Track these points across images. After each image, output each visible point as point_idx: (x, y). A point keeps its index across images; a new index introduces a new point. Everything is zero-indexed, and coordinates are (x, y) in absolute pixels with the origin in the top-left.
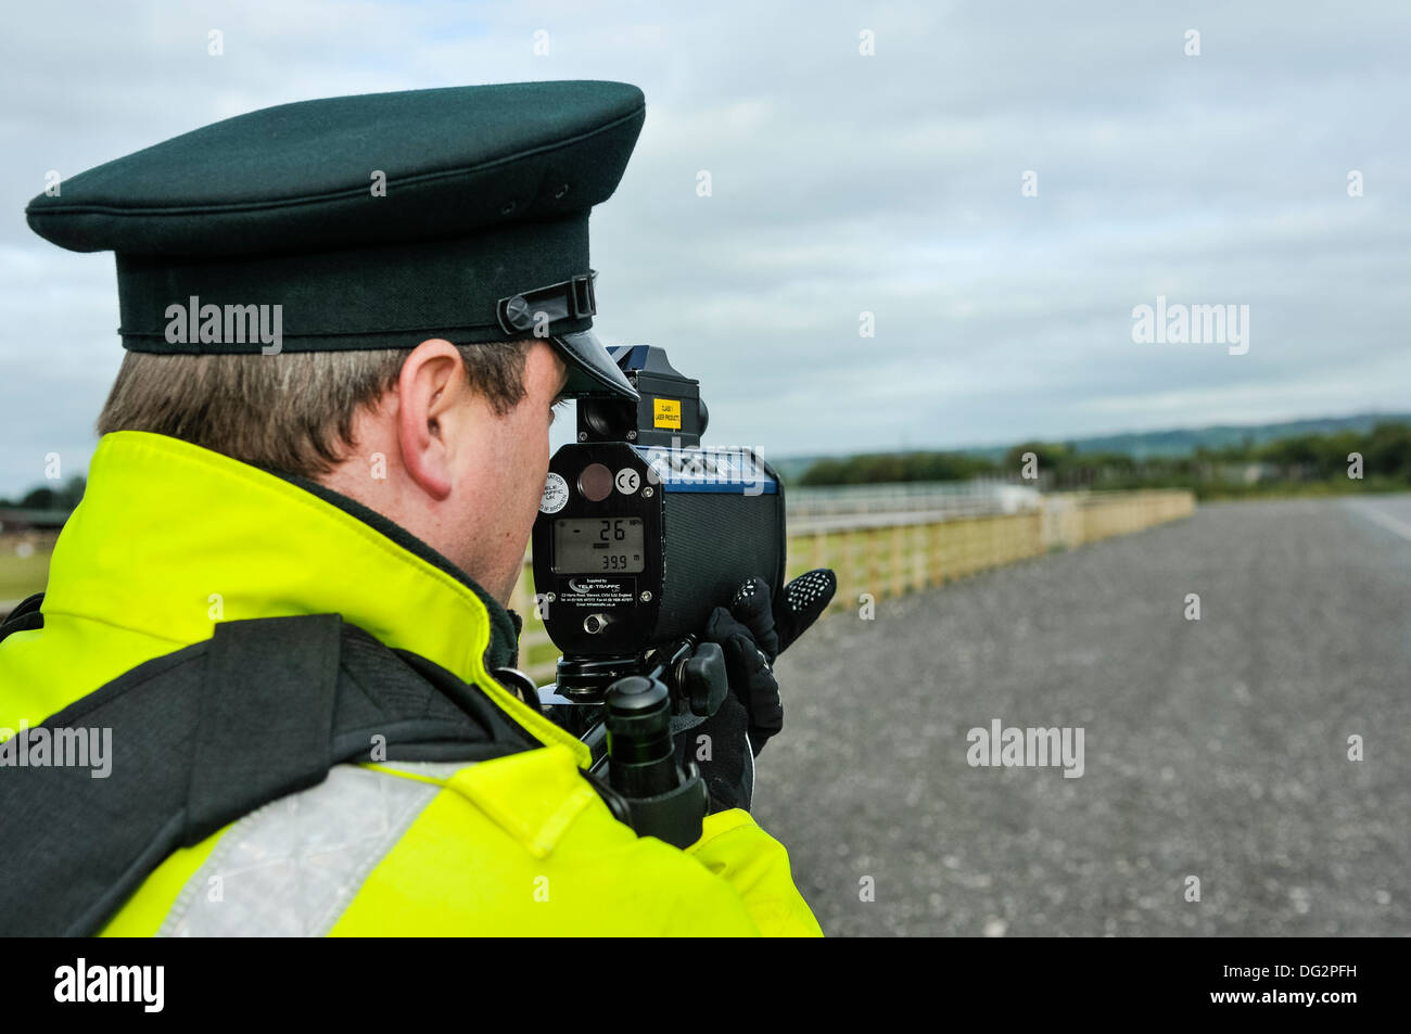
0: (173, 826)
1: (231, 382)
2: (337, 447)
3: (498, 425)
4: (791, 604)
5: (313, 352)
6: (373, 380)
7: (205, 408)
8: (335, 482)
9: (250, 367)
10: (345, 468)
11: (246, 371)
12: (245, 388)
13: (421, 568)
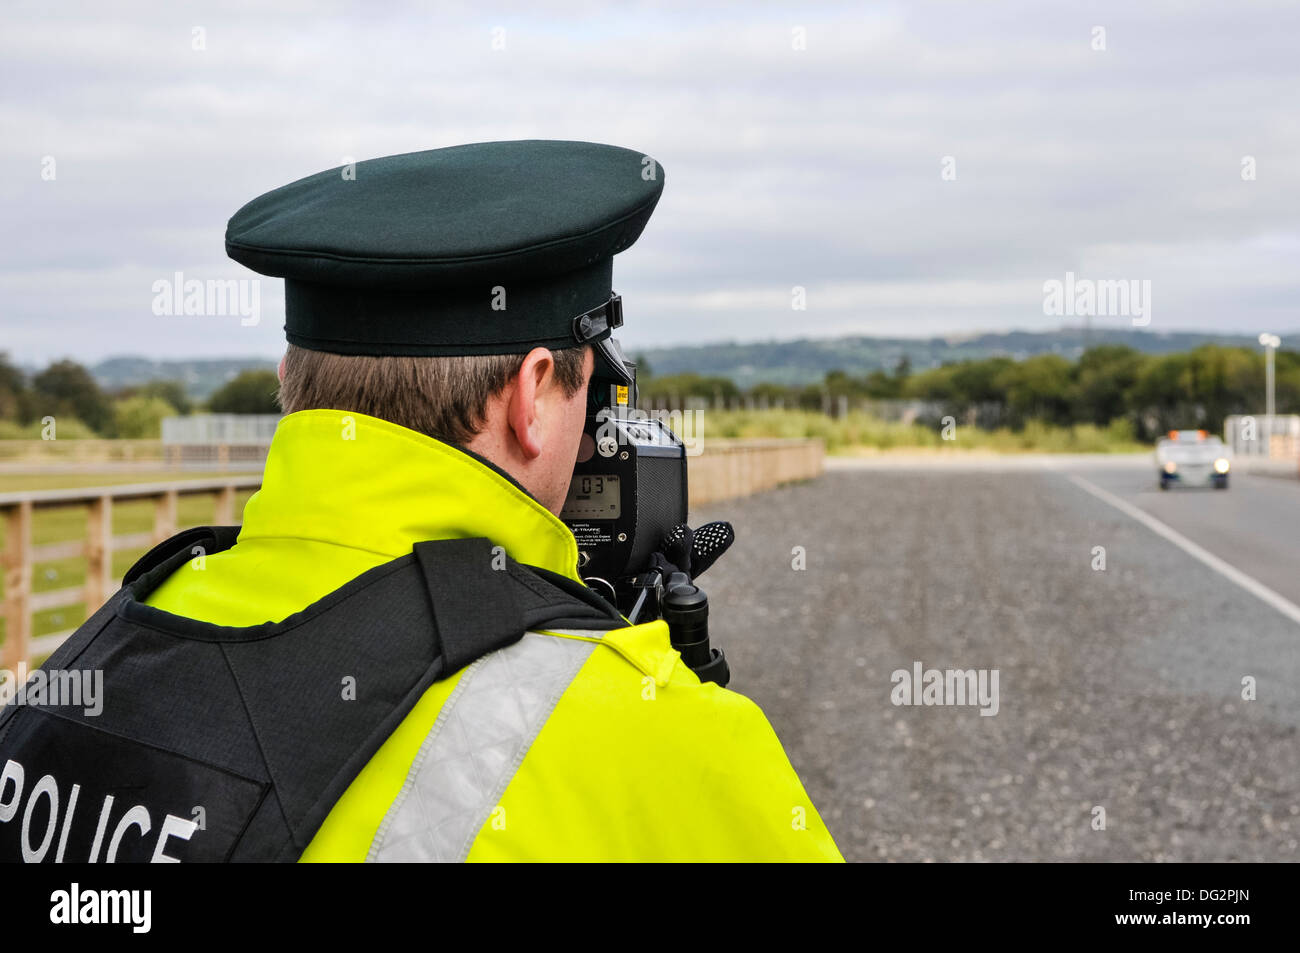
0: (436, 665)
1: (410, 377)
2: (476, 424)
3: (566, 405)
4: (697, 550)
5: (463, 356)
6: (500, 374)
7: (393, 396)
8: (474, 446)
9: (420, 366)
10: (480, 438)
11: (418, 369)
12: (419, 382)
13: (533, 507)
